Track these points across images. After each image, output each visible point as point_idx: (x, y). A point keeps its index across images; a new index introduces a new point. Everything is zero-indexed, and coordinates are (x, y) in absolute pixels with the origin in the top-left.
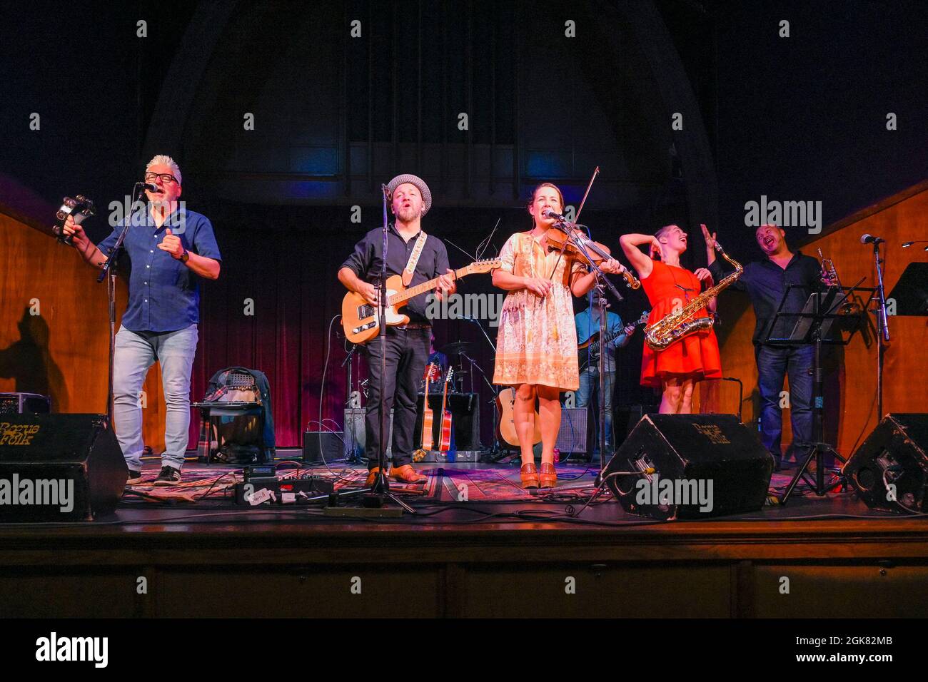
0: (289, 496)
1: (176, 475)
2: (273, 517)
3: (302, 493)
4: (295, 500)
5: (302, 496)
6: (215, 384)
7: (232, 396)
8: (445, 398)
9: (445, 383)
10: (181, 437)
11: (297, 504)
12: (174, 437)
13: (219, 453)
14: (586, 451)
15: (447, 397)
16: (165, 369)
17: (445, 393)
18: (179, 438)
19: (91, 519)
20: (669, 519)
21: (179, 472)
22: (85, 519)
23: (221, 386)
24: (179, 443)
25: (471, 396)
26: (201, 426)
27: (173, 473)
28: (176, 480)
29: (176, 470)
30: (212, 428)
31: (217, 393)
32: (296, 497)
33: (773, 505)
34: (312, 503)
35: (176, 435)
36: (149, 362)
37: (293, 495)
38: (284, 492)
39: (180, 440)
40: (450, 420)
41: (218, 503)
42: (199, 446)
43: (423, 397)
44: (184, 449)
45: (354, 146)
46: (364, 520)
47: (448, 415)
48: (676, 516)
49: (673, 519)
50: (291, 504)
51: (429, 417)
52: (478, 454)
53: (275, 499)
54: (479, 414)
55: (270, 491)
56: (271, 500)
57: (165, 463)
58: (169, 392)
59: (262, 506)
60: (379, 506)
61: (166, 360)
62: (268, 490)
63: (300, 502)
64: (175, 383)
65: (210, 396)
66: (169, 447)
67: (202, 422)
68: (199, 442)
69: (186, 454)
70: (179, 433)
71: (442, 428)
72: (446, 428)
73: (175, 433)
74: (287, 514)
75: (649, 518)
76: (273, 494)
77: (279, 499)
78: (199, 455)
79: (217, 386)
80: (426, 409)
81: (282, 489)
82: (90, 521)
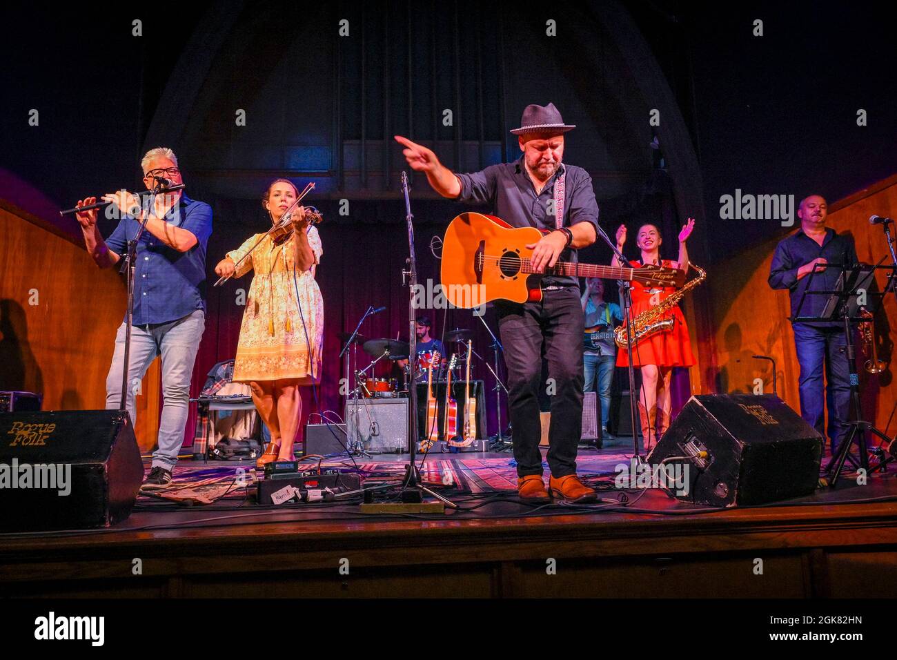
0: (316, 493)
1: (166, 477)
2: (297, 517)
3: (328, 489)
4: (321, 497)
5: (328, 493)
6: (214, 377)
7: (231, 389)
8: (449, 386)
9: (449, 371)
10: (177, 435)
11: (323, 501)
12: (168, 434)
13: (217, 450)
14: (597, 438)
15: (451, 385)
16: (166, 361)
17: (449, 381)
18: (174, 435)
19: (108, 526)
20: (729, 506)
21: (170, 473)
22: (103, 526)
23: (219, 379)
24: (173, 442)
25: (476, 383)
26: (198, 421)
27: (163, 474)
28: (165, 482)
29: (167, 471)
30: (209, 424)
31: (215, 386)
32: (323, 494)
33: (823, 488)
34: (339, 500)
35: (171, 432)
36: (150, 356)
37: (319, 491)
38: (309, 488)
39: (176, 438)
40: (456, 408)
41: (236, 504)
42: (195, 443)
43: (426, 386)
44: (178, 448)
45: (348, 144)
46: (406, 518)
47: (453, 403)
48: (736, 502)
49: (733, 505)
50: (317, 501)
51: (432, 406)
52: (486, 443)
53: (300, 497)
54: (484, 402)
55: (295, 488)
56: (295, 498)
57: (155, 464)
58: (168, 385)
59: (286, 505)
60: (419, 501)
61: (169, 350)
62: (293, 487)
63: (327, 501)
64: (176, 375)
65: (208, 390)
66: (162, 445)
67: (199, 417)
68: (196, 439)
69: (181, 453)
70: (175, 429)
71: (448, 418)
72: (451, 418)
73: (170, 430)
74: (313, 514)
75: (706, 506)
76: (297, 492)
77: (305, 497)
78: (194, 452)
79: (215, 379)
80: (430, 398)
81: (307, 486)
82: (106, 528)
